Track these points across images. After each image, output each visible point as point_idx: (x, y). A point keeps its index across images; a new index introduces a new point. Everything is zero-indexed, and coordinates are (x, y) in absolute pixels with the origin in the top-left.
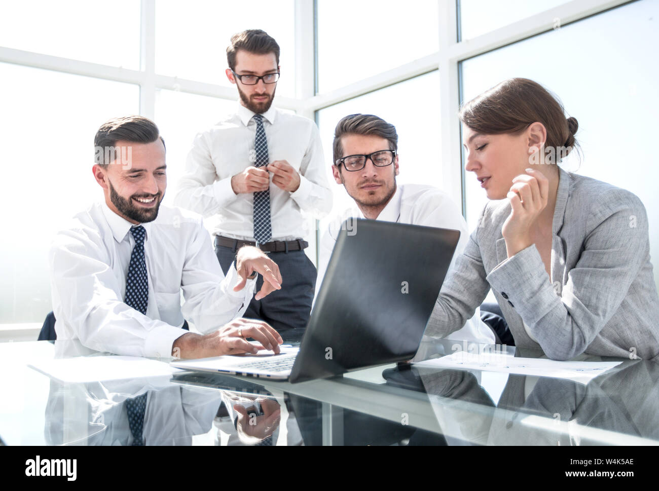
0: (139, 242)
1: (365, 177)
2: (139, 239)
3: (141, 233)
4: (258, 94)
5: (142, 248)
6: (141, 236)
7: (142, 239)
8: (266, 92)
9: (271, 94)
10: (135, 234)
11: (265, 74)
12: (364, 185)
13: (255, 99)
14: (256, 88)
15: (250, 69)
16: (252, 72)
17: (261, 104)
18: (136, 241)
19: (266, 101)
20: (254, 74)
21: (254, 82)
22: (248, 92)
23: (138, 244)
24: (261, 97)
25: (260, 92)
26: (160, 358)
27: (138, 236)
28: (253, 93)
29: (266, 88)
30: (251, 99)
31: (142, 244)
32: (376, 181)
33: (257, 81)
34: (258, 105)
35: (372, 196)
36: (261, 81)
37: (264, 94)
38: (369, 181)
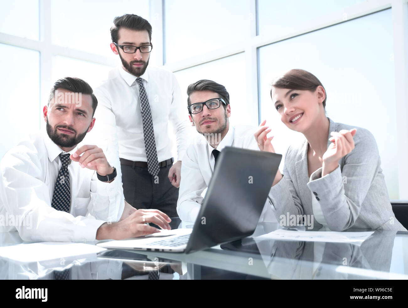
0: (64, 165)
1: (203, 116)
2: (65, 163)
3: (67, 160)
4: (136, 61)
5: (66, 170)
6: (67, 161)
7: (67, 163)
8: (143, 60)
9: (146, 61)
10: (63, 160)
11: (141, 45)
12: (203, 122)
13: (134, 64)
14: (135, 56)
15: (130, 41)
16: (132, 43)
17: (139, 68)
18: (62, 165)
19: (142, 66)
20: (133, 45)
21: (133, 51)
22: (128, 59)
23: (64, 167)
24: (138, 63)
25: (138, 59)
26: (86, 242)
27: (65, 161)
28: (133, 60)
29: (142, 56)
30: (131, 65)
31: (66, 167)
32: (210, 118)
33: (136, 50)
34: (136, 70)
35: (209, 129)
36: (138, 50)
37: (141, 61)
38: (206, 119)
